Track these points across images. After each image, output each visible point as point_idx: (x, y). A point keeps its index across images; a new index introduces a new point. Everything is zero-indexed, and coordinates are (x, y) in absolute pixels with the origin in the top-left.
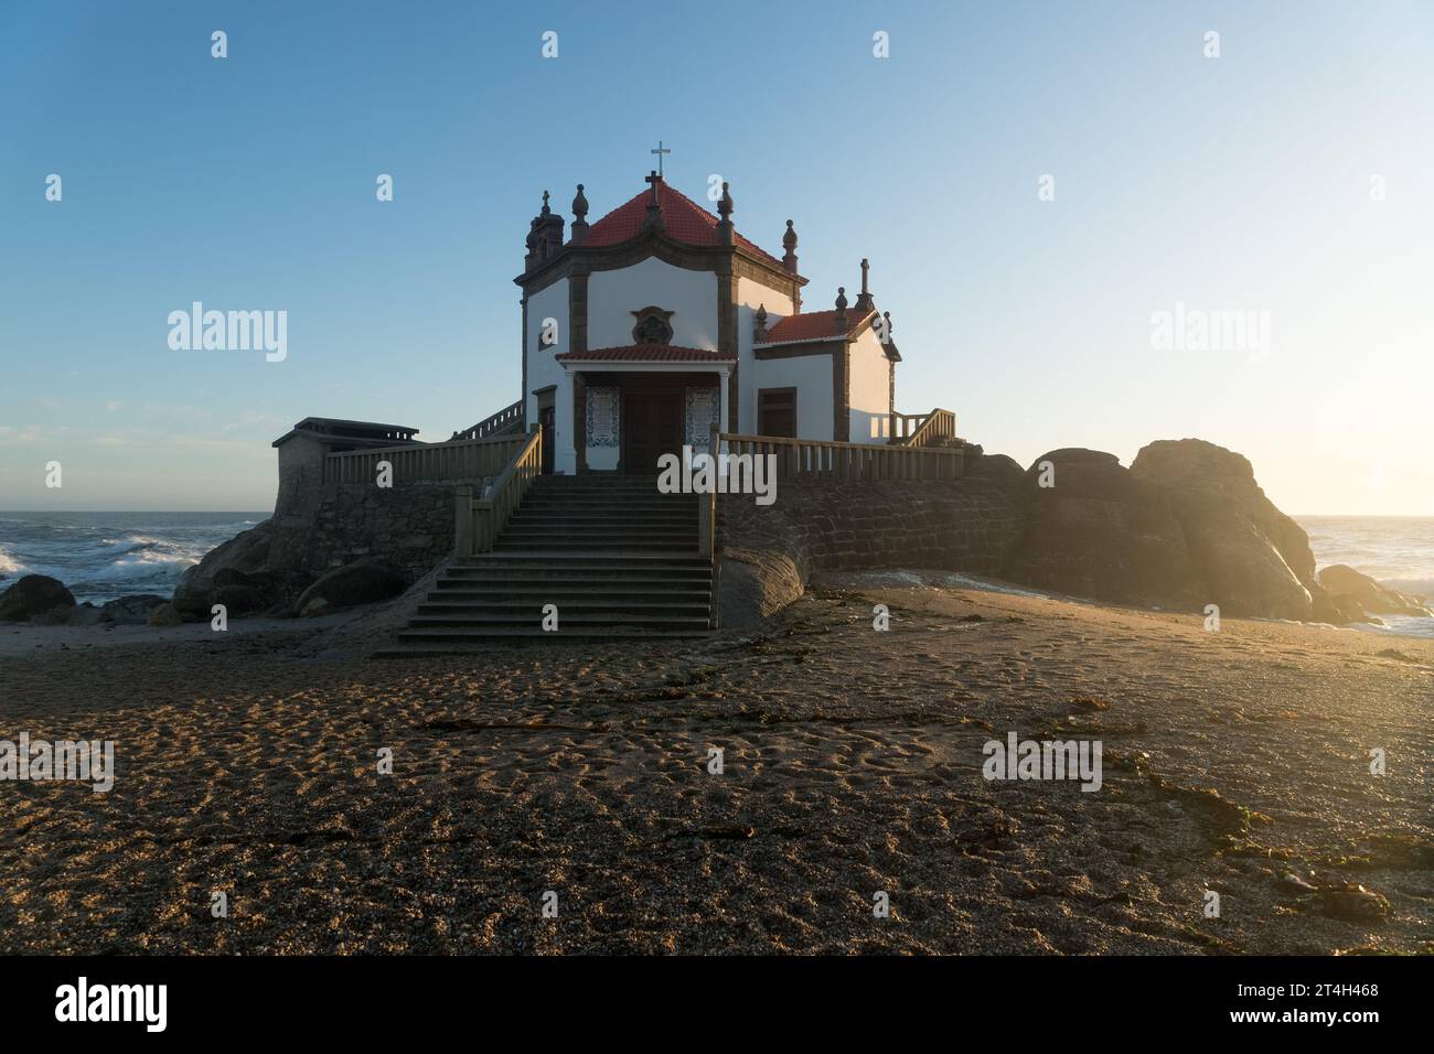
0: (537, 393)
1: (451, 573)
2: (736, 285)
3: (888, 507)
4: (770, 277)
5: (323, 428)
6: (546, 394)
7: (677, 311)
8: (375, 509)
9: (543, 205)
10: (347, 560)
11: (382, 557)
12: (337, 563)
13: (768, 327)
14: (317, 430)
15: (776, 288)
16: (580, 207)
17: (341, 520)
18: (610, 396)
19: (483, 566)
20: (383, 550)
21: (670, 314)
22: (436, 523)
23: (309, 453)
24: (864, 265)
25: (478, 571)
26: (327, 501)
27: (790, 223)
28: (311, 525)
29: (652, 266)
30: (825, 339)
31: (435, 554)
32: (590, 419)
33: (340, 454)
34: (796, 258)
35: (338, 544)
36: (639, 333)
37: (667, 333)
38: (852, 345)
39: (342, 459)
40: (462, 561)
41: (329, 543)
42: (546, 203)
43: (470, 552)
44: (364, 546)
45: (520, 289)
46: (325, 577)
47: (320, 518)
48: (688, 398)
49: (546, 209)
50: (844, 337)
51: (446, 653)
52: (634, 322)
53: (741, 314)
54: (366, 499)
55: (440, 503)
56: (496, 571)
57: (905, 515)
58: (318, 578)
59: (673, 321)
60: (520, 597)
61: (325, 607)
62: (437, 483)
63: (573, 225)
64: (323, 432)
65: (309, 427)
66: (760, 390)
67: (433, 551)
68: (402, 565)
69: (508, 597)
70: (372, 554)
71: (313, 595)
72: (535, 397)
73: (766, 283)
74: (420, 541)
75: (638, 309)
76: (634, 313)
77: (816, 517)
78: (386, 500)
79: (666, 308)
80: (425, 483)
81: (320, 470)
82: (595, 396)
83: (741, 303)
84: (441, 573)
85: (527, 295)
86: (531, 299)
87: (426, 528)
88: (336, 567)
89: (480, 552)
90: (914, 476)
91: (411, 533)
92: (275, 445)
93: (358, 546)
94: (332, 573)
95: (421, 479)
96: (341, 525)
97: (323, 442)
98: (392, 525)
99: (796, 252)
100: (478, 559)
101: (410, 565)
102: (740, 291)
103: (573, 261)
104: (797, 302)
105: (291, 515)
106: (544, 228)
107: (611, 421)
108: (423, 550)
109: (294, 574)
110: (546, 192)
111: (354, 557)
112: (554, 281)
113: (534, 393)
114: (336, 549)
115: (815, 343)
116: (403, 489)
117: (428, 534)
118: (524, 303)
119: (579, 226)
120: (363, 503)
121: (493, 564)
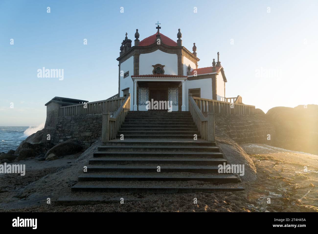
0: (123, 90)
1: (100, 149)
2: (183, 58)
3: (242, 123)
4: (191, 57)
5: (60, 100)
6: (126, 91)
7: (165, 66)
8: (74, 124)
9: (126, 37)
10: (65, 140)
11: (75, 139)
12: (62, 141)
13: (191, 71)
14: (58, 100)
15: (192, 61)
16: (137, 36)
17: (64, 127)
18: (146, 90)
19: (114, 146)
20: (76, 136)
21: (164, 66)
22: (93, 128)
23: (55, 107)
24: (218, 53)
25: (112, 148)
26: (60, 121)
27: (194, 44)
28: (55, 129)
29: (158, 52)
30: (209, 74)
31: (93, 138)
32: (140, 97)
33: (64, 107)
34: (196, 53)
35: (62, 135)
36: (155, 72)
37: (163, 72)
38: (217, 75)
39: (65, 108)
40: (105, 143)
41: (60, 134)
42: (126, 36)
43: (108, 140)
44: (70, 135)
45: (118, 62)
46: (58, 145)
47: (57, 127)
48: (169, 91)
49: (126, 38)
50: (216, 73)
51: (98, 202)
52: (153, 68)
53: (184, 67)
54: (71, 120)
55: (95, 121)
56: (121, 149)
57: (248, 125)
58: (55, 145)
59: (164, 68)
60: (134, 162)
61: (54, 157)
62: (94, 115)
63: (135, 41)
64: (60, 101)
65: (56, 99)
66: (189, 89)
67: (92, 137)
68: (82, 142)
69: (128, 163)
70: (72, 138)
71: (51, 152)
72: (123, 92)
73: (190, 59)
74: (88, 134)
75: (154, 64)
76: (153, 66)
77: (225, 126)
78: (77, 120)
79: (162, 65)
80: (89, 115)
81: (58, 112)
82: (141, 90)
83: (184, 64)
84: (95, 149)
85: (120, 63)
86: (121, 64)
87: (90, 130)
88: (61, 142)
89: (112, 139)
90: (244, 113)
91: (85, 131)
92: (46, 105)
93: (68, 135)
94: (60, 144)
95: (88, 114)
96: (64, 129)
97: (59, 104)
98: (79, 128)
99: (196, 52)
100: (112, 143)
101: (84, 142)
102: (184, 60)
103: (135, 51)
104: (197, 66)
105: (49, 126)
106: (126, 42)
107: (146, 98)
108: (89, 137)
109: (48, 144)
110: (126, 33)
111: (67, 139)
112: (129, 57)
113: (122, 90)
114: (62, 136)
115: (206, 75)
116: (83, 117)
117: (90, 132)
118: (119, 65)
119: (137, 41)
120: (70, 121)
121: (118, 145)
